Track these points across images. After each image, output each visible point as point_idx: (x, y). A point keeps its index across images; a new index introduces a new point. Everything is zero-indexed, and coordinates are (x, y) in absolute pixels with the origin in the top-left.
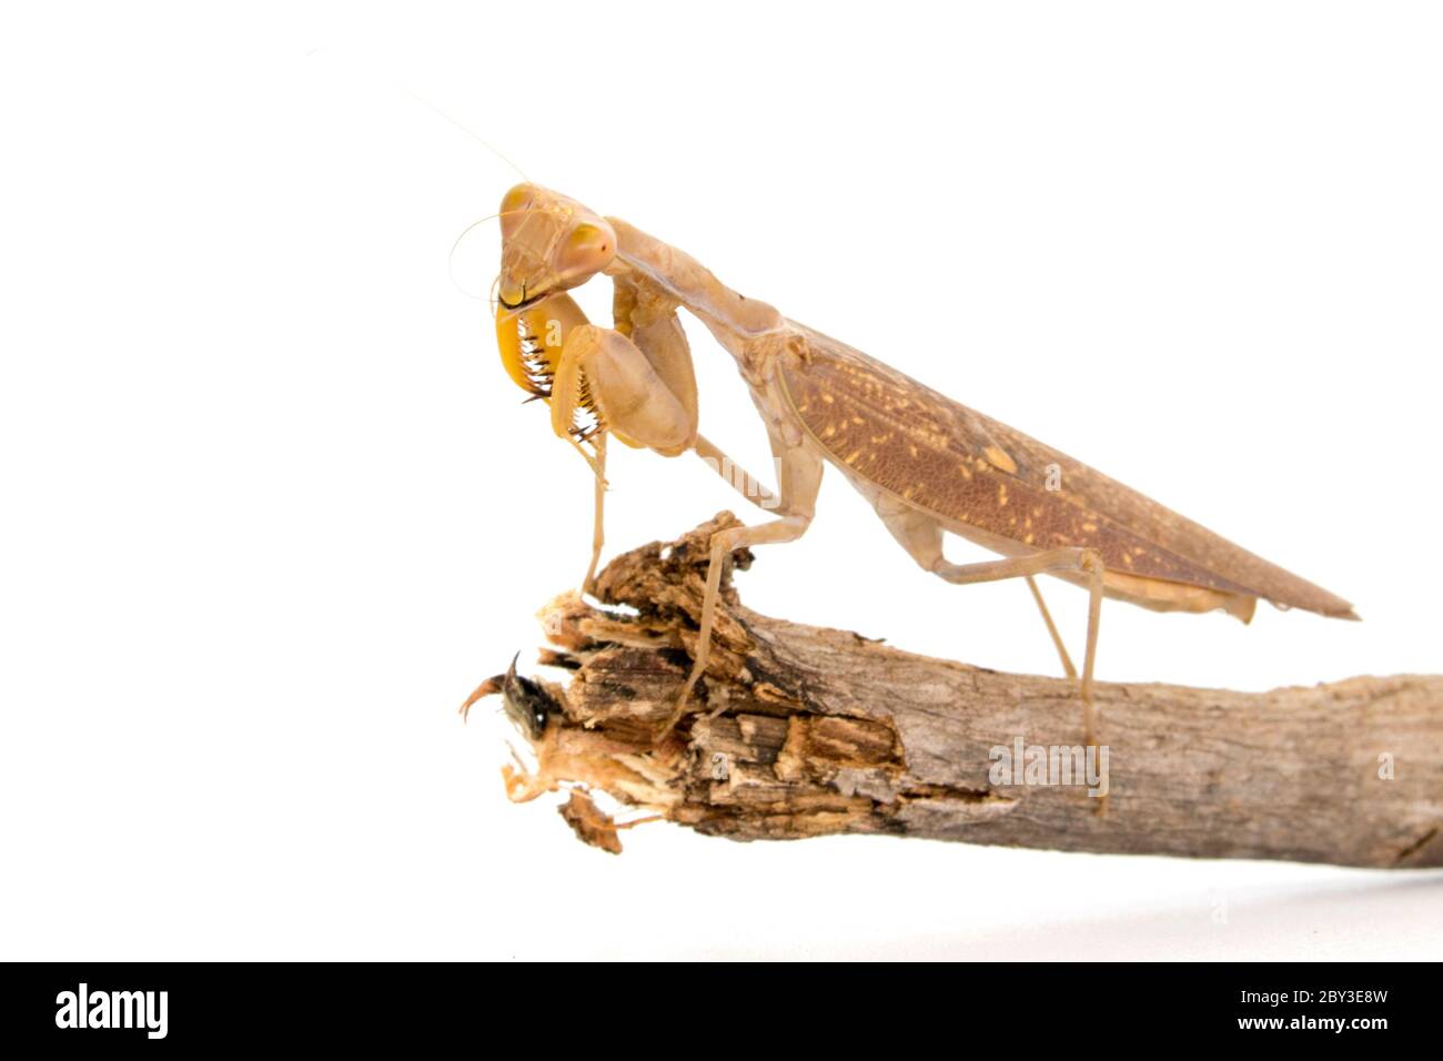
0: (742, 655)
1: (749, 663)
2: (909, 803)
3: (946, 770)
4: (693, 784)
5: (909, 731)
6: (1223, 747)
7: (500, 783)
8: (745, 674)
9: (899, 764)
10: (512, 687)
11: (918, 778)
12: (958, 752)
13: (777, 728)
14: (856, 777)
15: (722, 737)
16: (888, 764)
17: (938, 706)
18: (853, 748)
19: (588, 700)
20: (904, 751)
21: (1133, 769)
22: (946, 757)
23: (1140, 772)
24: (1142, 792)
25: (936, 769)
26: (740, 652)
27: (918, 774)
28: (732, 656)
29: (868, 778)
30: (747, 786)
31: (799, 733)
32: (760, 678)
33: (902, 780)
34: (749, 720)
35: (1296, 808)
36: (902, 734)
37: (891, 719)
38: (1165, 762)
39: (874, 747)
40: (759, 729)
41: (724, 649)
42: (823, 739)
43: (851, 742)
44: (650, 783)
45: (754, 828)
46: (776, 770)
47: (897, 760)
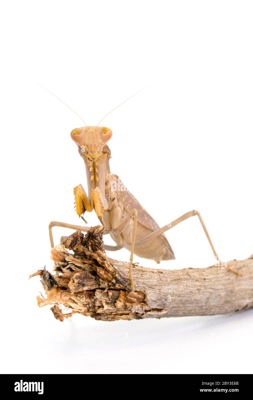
0: (112, 275)
1: (116, 278)
2: (146, 313)
3: (155, 304)
4: (92, 306)
5: (149, 295)
6: (210, 290)
7: (36, 302)
8: (114, 281)
9: (145, 303)
10: (45, 277)
11: (149, 307)
12: (158, 299)
13: (117, 294)
14: (137, 308)
15: (103, 296)
16: (143, 303)
17: (153, 286)
18: (136, 299)
19: (75, 288)
20: (147, 300)
21: (193, 299)
22: (156, 301)
23: (194, 300)
24: (194, 305)
25: (153, 304)
26: (111, 274)
27: (149, 306)
28: (110, 275)
29: (139, 308)
30: (108, 309)
31: (123, 295)
32: (118, 282)
33: (146, 308)
34: (111, 292)
35: (223, 304)
36: (147, 295)
37: (145, 291)
38: (199, 296)
39: (140, 299)
40: (113, 294)
41: (108, 273)
42: (130, 298)
43: (135, 298)
44: (77, 303)
45: (104, 318)
46: (115, 305)
47: (144, 302)
